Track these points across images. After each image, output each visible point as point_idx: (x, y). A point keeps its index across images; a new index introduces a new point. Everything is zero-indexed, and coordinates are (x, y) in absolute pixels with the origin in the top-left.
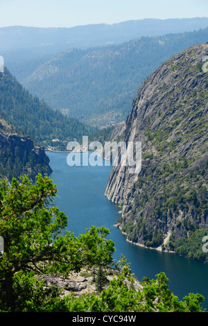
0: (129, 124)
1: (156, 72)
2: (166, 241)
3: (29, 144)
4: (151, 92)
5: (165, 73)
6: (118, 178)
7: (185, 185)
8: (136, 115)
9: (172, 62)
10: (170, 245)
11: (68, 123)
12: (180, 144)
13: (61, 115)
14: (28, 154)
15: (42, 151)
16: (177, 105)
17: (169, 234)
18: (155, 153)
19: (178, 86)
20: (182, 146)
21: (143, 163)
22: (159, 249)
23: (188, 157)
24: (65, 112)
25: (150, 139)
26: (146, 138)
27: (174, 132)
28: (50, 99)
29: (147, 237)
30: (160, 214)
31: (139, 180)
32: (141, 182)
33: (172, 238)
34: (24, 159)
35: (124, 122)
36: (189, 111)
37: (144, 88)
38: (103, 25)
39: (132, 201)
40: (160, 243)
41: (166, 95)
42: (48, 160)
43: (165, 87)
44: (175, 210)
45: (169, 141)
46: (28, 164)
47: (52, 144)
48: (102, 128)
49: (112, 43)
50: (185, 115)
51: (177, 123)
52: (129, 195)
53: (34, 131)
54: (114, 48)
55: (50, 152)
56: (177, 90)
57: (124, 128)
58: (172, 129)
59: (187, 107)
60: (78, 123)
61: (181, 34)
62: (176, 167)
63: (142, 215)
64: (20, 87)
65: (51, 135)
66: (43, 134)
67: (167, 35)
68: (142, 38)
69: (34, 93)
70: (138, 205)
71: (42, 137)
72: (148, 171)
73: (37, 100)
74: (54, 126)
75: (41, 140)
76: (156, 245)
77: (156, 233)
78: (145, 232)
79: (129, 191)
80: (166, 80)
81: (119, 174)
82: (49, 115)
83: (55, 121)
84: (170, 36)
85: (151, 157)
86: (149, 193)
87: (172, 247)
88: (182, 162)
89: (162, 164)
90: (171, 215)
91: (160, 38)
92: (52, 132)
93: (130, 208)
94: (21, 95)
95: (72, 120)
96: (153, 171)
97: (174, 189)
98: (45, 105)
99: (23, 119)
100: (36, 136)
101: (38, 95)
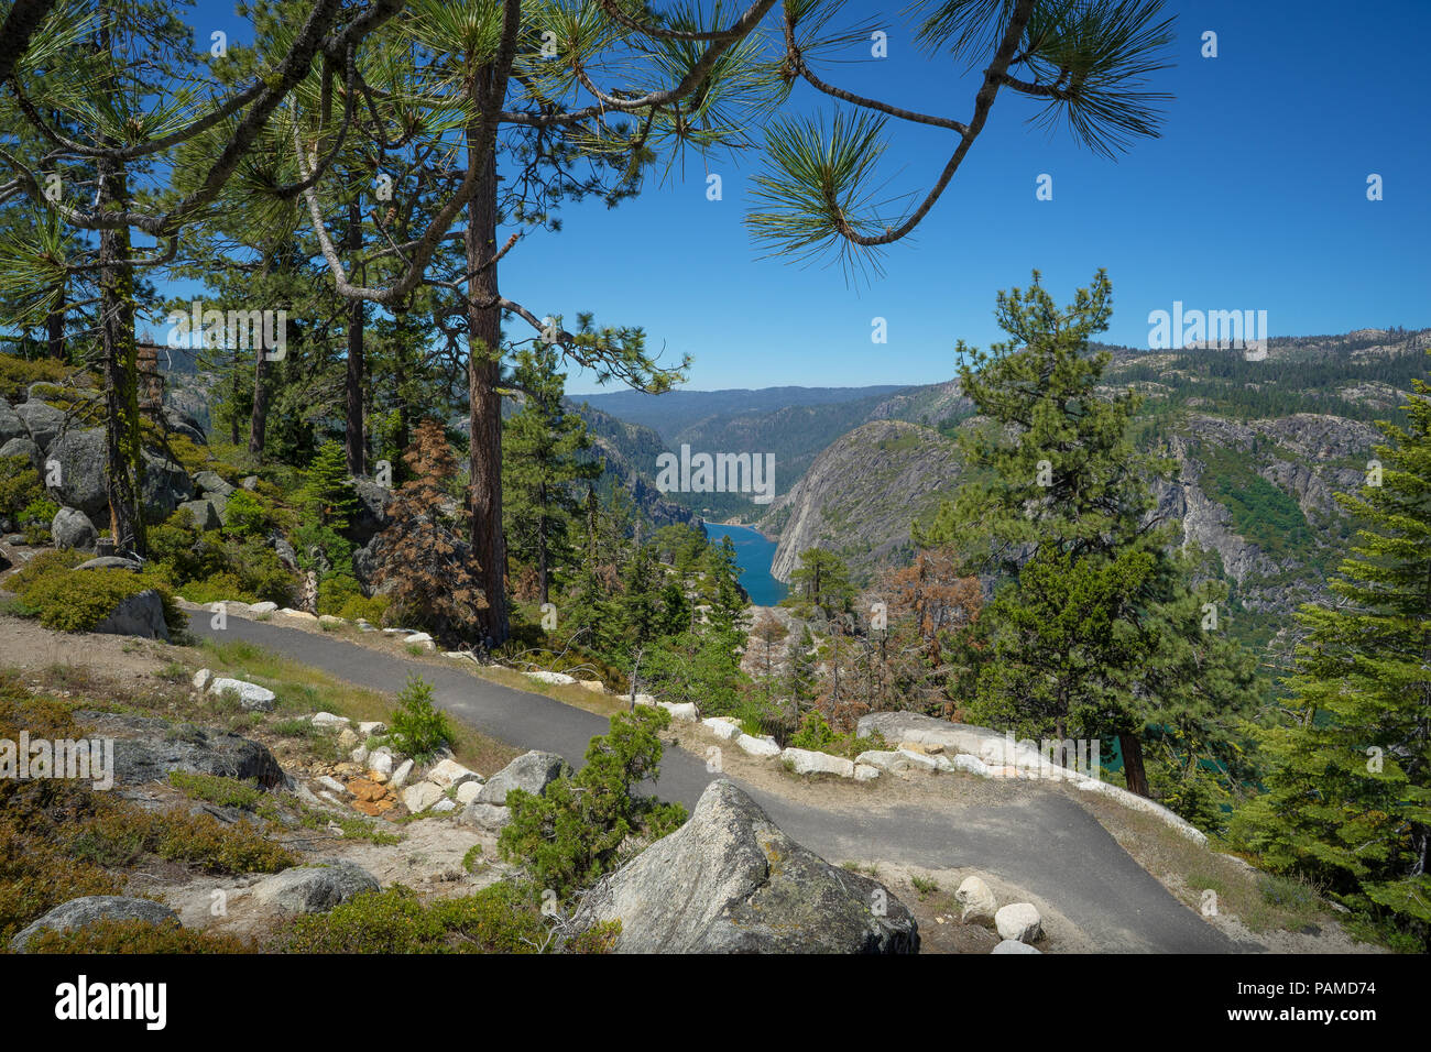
12: (861, 526)
16: (856, 483)
18: (834, 534)
19: (857, 463)
20: (862, 529)
23: (870, 540)
25: (828, 519)
26: (822, 517)
27: (854, 512)
36: (870, 490)
41: (844, 473)
43: (843, 464)
45: (848, 521)
50: (866, 495)
51: (858, 503)
56: (857, 468)
58: (851, 509)
59: (868, 486)
62: (858, 550)
80: (844, 456)
85: (829, 538)
88: (864, 545)
89: (842, 545)
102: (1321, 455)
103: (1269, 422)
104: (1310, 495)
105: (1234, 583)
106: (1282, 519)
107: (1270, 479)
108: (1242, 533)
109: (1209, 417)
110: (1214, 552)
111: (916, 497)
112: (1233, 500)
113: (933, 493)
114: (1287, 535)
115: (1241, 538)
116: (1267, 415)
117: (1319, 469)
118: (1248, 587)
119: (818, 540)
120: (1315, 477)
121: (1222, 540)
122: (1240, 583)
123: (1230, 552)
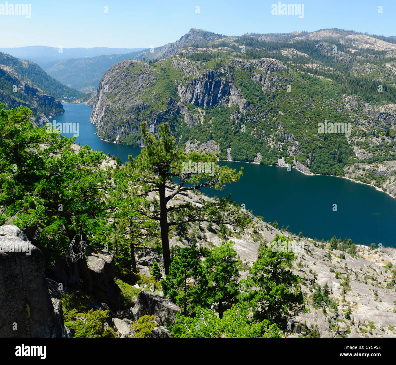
0: (99, 92)
1: (109, 70)
2: (117, 139)
3: (52, 99)
4: (107, 79)
5: (113, 71)
6: (95, 114)
7: (124, 117)
8: (101, 88)
9: (116, 66)
10: (119, 141)
11: (71, 90)
12: (121, 100)
13: (67, 87)
14: (52, 103)
15: (59, 103)
16: (119, 84)
17: (119, 136)
18: (111, 104)
19: (119, 76)
20: (122, 101)
21: (106, 108)
22: (115, 142)
23: (124, 106)
24: (69, 85)
25: (108, 98)
26: (106, 98)
27: (118, 95)
28: (61, 79)
29: (109, 138)
30: (114, 129)
31: (105, 115)
32: (105, 116)
33: (120, 138)
34: (51, 105)
35: (96, 91)
36: (124, 87)
37: (104, 77)
38: (84, 49)
39: (102, 123)
40: (115, 140)
41: (114, 80)
42: (62, 106)
43: (113, 77)
44: (120, 127)
45: (116, 99)
46: (53, 108)
47: (64, 100)
48: (86, 93)
49: (88, 57)
50: (122, 89)
51: (119, 92)
52: (101, 121)
53: (54, 94)
54: (89, 59)
55: (63, 102)
56: (119, 78)
57: (97, 93)
58: (117, 94)
59: (123, 85)
60: (76, 91)
61: (119, 55)
62: (120, 110)
63: (106, 129)
64: (46, 74)
65: (63, 96)
66: (59, 95)
67: (113, 55)
68: (102, 55)
69: (53, 77)
70: (105, 125)
71: (59, 96)
72: (108, 111)
73: (55, 80)
74: (64, 91)
75: (58, 98)
76: (113, 140)
77: (113, 136)
78: (108, 136)
79: (100, 119)
80: (114, 74)
81: (96, 113)
82: (61, 87)
83: (64, 89)
84: (115, 55)
85: (109, 106)
86: (109, 120)
87: (120, 141)
88: (122, 108)
89: (114, 108)
90: (119, 129)
91: (110, 56)
92: (63, 94)
93: (101, 126)
94: (47, 78)
95: (72, 89)
96: (110, 111)
97: (120, 118)
98: (59, 82)
99: (48, 88)
100: (56, 96)
101: (55, 78)
102: (269, 72)
103: (255, 61)
104: (265, 85)
105: (243, 115)
106: (256, 93)
107: (254, 80)
108: (245, 98)
109: (237, 59)
110: (237, 105)
111: (141, 89)
112: (243, 87)
113: (147, 87)
114: (258, 98)
115: (245, 100)
116: (254, 59)
117: (268, 76)
118: (247, 115)
119: (105, 107)
120: (267, 79)
121: (239, 101)
122: (244, 114)
123: (242, 104)
